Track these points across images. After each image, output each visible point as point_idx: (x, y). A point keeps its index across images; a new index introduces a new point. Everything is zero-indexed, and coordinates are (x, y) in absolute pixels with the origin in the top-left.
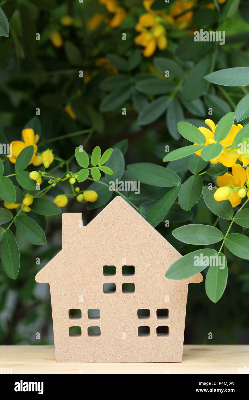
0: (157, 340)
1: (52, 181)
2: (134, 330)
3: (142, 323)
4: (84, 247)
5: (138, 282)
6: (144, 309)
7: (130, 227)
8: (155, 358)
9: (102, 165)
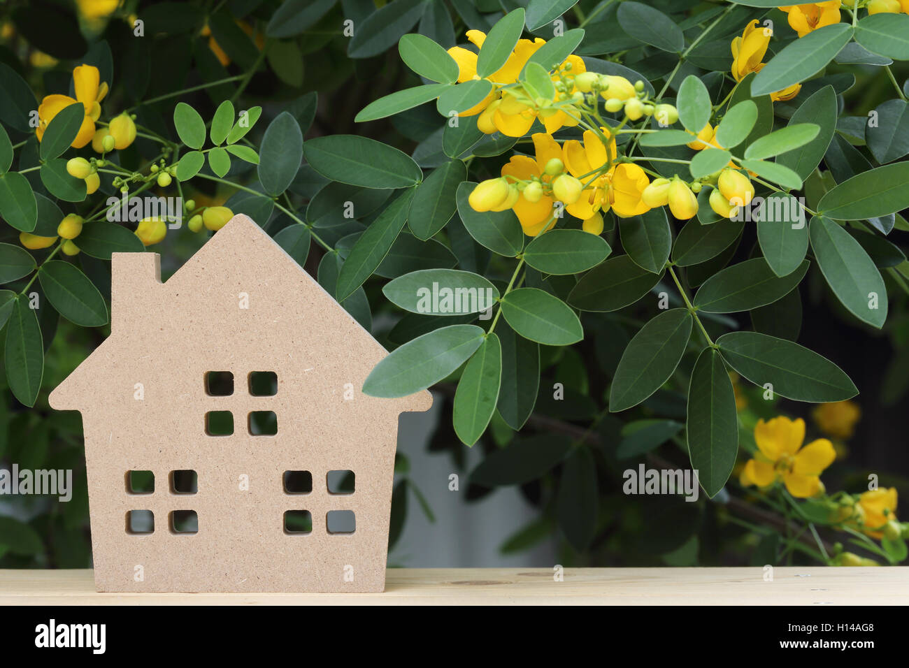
0: (328, 541)
1: (120, 181)
2: (275, 519)
3: (293, 502)
4: (162, 329)
5: (285, 410)
6: (298, 470)
7: (266, 284)
8: (322, 584)
9: (237, 143)
